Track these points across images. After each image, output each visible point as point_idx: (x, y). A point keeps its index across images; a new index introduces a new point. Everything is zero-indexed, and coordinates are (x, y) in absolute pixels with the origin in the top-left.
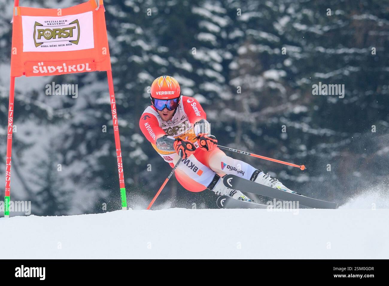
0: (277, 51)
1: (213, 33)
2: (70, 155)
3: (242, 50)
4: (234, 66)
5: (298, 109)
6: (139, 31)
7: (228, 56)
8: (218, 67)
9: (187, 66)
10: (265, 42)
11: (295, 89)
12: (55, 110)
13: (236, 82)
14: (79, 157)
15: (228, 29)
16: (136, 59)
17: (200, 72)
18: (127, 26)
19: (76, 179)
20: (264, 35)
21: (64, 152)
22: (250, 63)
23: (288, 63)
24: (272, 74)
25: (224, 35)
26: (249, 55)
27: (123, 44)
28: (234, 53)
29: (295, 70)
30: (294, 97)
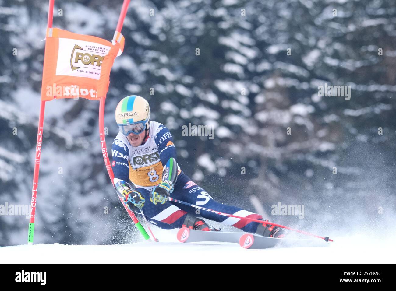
0: (305, 86)
1: (241, 65)
2: (88, 184)
3: (270, 83)
4: (260, 99)
5: (325, 146)
6: (164, 59)
7: (255, 89)
8: (244, 100)
9: (212, 98)
10: (293, 76)
11: (323, 125)
12: (75, 137)
13: (262, 116)
14: (97, 187)
15: (256, 61)
16: (161, 89)
17: (225, 104)
18: (152, 54)
19: (93, 209)
20: (293, 69)
21: (81, 182)
22: (278, 97)
23: (316, 98)
24: (300, 109)
25: (251, 67)
26: (277, 89)
27: (148, 73)
28: (261, 86)
29: (323, 106)
30: (322, 133)
